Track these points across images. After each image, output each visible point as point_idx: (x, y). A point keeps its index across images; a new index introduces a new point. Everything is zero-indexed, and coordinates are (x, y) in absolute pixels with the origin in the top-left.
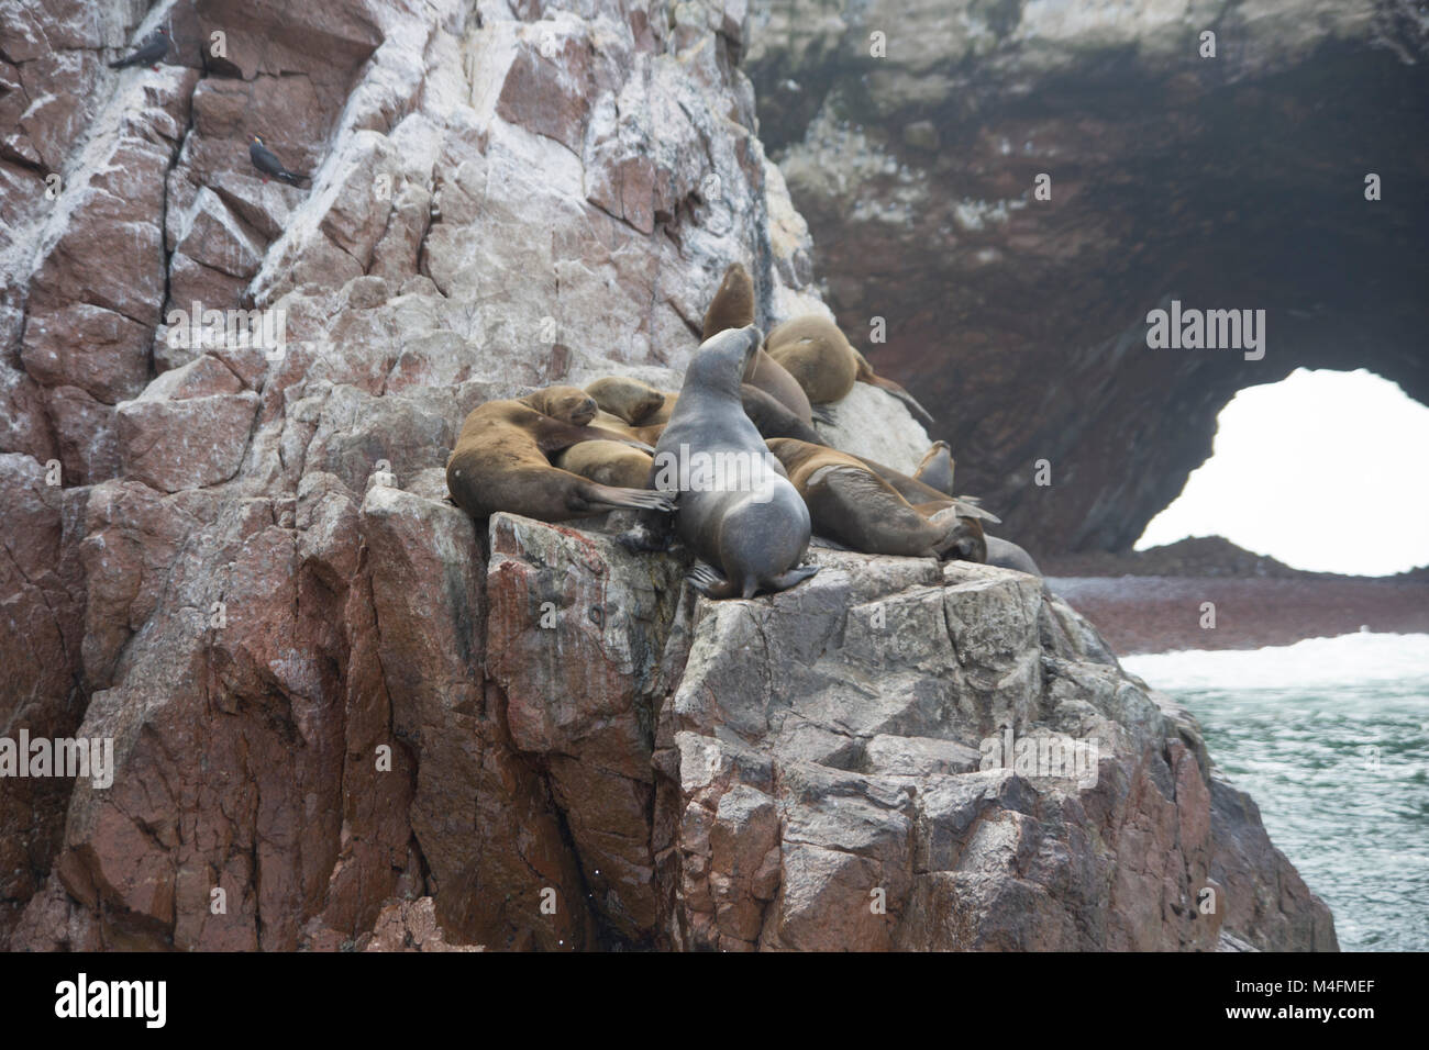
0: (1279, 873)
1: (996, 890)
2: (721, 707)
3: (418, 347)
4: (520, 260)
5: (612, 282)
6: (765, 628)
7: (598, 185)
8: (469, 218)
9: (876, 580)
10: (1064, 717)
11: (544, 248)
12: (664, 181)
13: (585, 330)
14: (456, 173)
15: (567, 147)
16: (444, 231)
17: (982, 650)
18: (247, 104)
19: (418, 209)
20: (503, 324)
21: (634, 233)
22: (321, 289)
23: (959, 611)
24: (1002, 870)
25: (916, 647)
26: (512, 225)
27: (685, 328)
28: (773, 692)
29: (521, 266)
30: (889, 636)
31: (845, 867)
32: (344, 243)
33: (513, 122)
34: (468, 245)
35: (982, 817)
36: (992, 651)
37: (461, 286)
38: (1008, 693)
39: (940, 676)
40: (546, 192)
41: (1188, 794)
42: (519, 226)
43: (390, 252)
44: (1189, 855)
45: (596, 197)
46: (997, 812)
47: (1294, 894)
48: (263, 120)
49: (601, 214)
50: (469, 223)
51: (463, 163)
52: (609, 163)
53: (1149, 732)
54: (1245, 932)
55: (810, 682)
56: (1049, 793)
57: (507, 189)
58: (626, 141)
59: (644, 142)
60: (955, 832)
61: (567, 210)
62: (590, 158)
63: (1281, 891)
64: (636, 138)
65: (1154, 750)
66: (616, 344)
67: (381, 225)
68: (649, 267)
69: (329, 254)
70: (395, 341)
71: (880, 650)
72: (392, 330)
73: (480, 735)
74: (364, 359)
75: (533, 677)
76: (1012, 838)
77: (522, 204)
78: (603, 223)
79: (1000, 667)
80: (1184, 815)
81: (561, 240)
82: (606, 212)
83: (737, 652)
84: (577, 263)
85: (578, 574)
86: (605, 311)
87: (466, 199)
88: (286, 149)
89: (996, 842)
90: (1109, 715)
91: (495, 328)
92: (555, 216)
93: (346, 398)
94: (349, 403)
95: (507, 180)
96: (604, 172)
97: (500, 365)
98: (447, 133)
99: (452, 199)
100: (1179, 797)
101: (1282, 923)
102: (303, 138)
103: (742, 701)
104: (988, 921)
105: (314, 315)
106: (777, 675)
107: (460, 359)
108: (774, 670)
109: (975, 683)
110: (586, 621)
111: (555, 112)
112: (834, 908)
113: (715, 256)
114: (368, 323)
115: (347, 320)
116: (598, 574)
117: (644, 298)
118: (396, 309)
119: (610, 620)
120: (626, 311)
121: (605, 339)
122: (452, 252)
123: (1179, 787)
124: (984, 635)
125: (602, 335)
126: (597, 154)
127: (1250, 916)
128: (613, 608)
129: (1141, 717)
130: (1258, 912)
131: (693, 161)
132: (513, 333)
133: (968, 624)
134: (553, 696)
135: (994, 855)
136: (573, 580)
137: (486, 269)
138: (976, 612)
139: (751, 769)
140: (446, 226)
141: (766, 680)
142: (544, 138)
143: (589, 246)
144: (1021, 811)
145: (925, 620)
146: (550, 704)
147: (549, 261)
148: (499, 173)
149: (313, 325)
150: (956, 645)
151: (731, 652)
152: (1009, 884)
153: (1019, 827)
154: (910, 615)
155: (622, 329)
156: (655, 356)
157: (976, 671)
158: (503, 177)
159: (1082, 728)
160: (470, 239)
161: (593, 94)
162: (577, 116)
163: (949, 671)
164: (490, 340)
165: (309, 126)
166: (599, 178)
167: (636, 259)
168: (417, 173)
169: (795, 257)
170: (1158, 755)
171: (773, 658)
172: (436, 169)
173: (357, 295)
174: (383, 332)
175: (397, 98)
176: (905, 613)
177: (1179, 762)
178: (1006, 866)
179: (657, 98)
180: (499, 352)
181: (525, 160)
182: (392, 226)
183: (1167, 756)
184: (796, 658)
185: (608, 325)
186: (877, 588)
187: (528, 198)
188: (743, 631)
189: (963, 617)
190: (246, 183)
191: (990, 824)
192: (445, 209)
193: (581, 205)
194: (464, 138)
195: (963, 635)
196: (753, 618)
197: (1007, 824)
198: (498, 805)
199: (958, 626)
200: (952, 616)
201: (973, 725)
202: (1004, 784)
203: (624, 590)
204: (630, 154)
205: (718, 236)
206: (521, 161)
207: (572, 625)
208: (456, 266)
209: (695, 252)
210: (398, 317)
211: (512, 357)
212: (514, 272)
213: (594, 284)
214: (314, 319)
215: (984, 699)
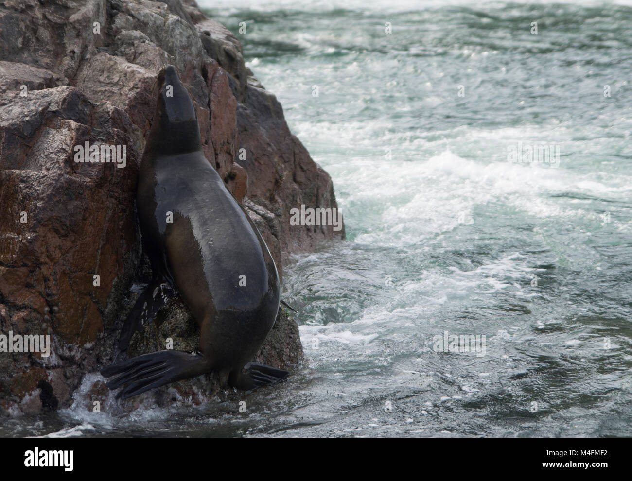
0: (294, 153)
1: (50, 184)
10: (122, 44)
24: (59, 168)
35: (46, 125)
38: (77, 25)
39: (22, 11)
41: (219, 102)
44: (218, 148)
46: (58, 121)
47: (305, 168)
53: (190, 54)
54: (266, 198)
56: (103, 105)
63: (295, 167)
65: (194, 68)
76: (68, 142)
79: (72, 4)
80: (215, 118)
89: (56, 145)
90: (160, 42)
100: (212, 104)
101: (294, 190)
104: (43, 209)
109: (51, 17)
123: (212, 96)
127: (270, 186)
129: (184, 43)
130: (277, 183)
135: (53, 156)
144: (77, 121)
152: (62, 179)
153: (74, 133)
157: (53, 8)
159: (135, 52)
170: (198, 72)
177: (213, 77)
178: (62, 164)
183: (205, 73)
191: (53, 131)
197: (65, 131)
201: (49, 51)
202: (65, 99)
215: (58, 30)
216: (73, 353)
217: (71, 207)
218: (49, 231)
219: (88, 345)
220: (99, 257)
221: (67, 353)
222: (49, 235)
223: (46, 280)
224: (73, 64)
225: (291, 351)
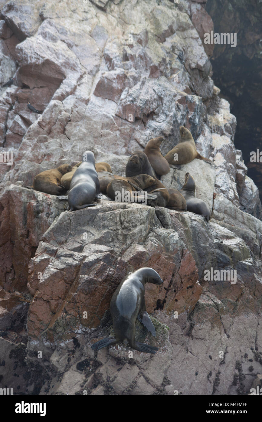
2: (54, 236)
3: (51, 152)
4: (91, 130)
5: (118, 135)
6: (71, 218)
7: (118, 111)
8: (79, 120)
9: (108, 208)
11: (99, 127)
12: (139, 109)
13: (108, 147)
14: (77, 109)
15: (114, 102)
16: (71, 124)
17: (128, 225)
18: (30, 95)
19: (64, 118)
20: (76, 146)
21: (127, 122)
22: (32, 138)
23: (124, 215)
25: (111, 223)
26: (91, 122)
27: (139, 146)
28: (70, 233)
29: (91, 132)
30: (105, 221)
31: (56, 273)
32: (43, 127)
33: (98, 96)
34: (77, 127)
35: (97, 263)
36: (131, 225)
37: (74, 137)
38: (131, 235)
39: (115, 230)
40: (102, 113)
42: (93, 122)
43: (55, 129)
45: (118, 114)
48: (34, 98)
49: (119, 118)
50: (79, 121)
51: (79, 107)
52: (122, 105)
53: (177, 246)
55: (80, 231)
57: (91, 113)
58: (128, 100)
59: (133, 100)
60: (88, 266)
61: (108, 117)
62: (119, 104)
64: (131, 99)
66: (116, 150)
67: (53, 123)
68: (131, 131)
69: (39, 130)
70: (47, 151)
71: (102, 224)
72: (47, 148)
73: (25, 242)
74: (37, 155)
75: (35, 229)
77: (94, 117)
78: (119, 120)
79: (132, 229)
81: (104, 125)
82: (120, 118)
83: (62, 224)
84: (109, 131)
85: (45, 205)
86: (114, 142)
87: (78, 116)
88: (39, 105)
91: (74, 147)
92: (104, 119)
93: (26, 164)
94: (27, 165)
95: (91, 111)
96: (120, 107)
97: (73, 156)
98: (76, 100)
99: (75, 116)
100: (181, 262)
102: (44, 103)
103: (61, 235)
105: (28, 144)
106: (72, 229)
107: (61, 154)
108: (71, 228)
109: (124, 233)
110: (45, 216)
111: (112, 93)
112: (51, 282)
113: (156, 127)
114: (40, 146)
115: (36, 146)
116: (49, 205)
117: (128, 139)
118: (49, 143)
119: (50, 216)
120: (121, 142)
121: (114, 149)
122: (72, 129)
124: (129, 221)
125: (113, 148)
126: (120, 103)
128: (52, 213)
129: (175, 243)
131: (154, 104)
132: (78, 148)
133: (125, 218)
134: (39, 233)
136: (43, 207)
137: (81, 132)
138: (128, 215)
139: (50, 250)
140: (72, 122)
141: (69, 230)
142: (107, 100)
143: (113, 126)
145: (114, 217)
146: (38, 235)
147: (100, 130)
148: (89, 109)
149: (27, 146)
150: (122, 223)
151: (60, 224)
152: (92, 279)
154: (111, 216)
155: (119, 146)
156: (129, 153)
157: (126, 230)
158: (90, 110)
160: (78, 125)
161: (124, 88)
162: (119, 94)
163: (118, 229)
164: (72, 150)
165: (46, 99)
166: (119, 109)
167: (127, 129)
168: (68, 110)
169: (225, 126)
171: (72, 225)
172: (72, 108)
173: (39, 139)
174: (44, 148)
175: (66, 92)
176: (110, 215)
179: (145, 88)
180: (73, 153)
181: (98, 106)
182: (56, 123)
184: (79, 225)
185: (115, 145)
186: (107, 209)
187: (96, 115)
188: (64, 219)
189: (124, 217)
190: (27, 113)
192: (72, 118)
193: (113, 116)
194: (81, 101)
195: (124, 221)
196: (68, 216)
198: (27, 258)
199: (123, 218)
200: (122, 216)
201: (121, 243)
203: (55, 209)
204: (128, 103)
205: (159, 122)
206: (97, 106)
207: (42, 217)
208: (73, 132)
209: (150, 127)
210: (49, 145)
211: (77, 154)
212: (89, 133)
213: (112, 136)
214: (28, 145)
215: (125, 236)
216: (87, 330)
217: (90, 287)
218: (81, 293)
219: (93, 329)
220: (100, 303)
221: (85, 330)
222: (81, 294)
223: (78, 307)
224: (126, 247)
225: (162, 339)
